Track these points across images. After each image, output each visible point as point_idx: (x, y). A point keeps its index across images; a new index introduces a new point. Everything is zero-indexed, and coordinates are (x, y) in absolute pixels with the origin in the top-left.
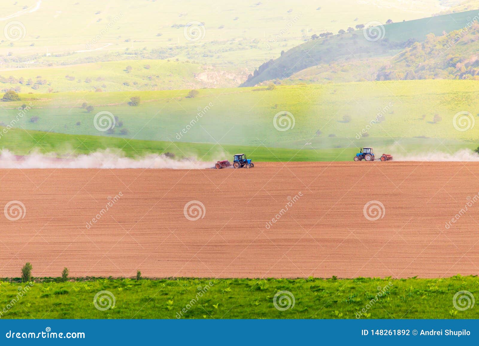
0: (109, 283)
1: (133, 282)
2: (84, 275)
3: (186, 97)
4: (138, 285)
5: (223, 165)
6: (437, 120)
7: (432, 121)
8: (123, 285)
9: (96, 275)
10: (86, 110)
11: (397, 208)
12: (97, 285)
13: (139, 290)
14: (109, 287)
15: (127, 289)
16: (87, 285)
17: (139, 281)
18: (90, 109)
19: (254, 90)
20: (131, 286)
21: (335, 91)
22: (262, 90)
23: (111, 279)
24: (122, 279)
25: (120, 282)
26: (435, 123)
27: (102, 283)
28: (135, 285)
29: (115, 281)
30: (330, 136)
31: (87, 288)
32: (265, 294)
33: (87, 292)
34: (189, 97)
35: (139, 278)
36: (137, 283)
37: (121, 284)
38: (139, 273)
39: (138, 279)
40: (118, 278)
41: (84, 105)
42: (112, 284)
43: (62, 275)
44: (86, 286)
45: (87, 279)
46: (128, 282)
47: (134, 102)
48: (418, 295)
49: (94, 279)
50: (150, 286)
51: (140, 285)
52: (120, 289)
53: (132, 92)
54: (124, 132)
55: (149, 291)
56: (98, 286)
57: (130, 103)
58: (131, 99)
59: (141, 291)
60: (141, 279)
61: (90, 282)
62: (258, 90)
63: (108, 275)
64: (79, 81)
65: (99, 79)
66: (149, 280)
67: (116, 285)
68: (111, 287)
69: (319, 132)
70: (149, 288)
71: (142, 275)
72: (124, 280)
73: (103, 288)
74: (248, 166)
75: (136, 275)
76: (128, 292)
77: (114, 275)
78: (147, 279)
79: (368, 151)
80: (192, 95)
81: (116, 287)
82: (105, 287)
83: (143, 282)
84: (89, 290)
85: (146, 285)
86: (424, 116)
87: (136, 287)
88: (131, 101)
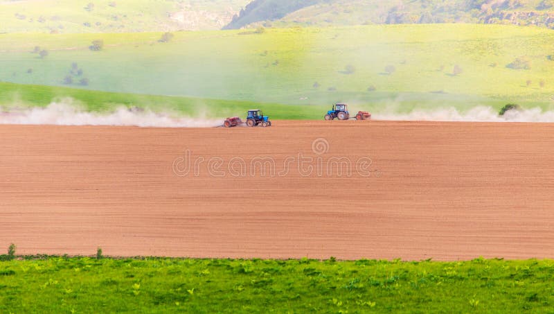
0: (64, 262)
1: (92, 262)
2: (34, 253)
3: (159, 41)
4: (99, 265)
5: (233, 123)
6: (457, 71)
7: (451, 73)
8: (81, 265)
9: (49, 253)
10: (38, 55)
11: (408, 177)
12: (50, 264)
13: (100, 271)
14: (64, 268)
15: (85, 270)
16: (37, 265)
17: (100, 260)
18: (44, 53)
19: (239, 34)
20: (89, 266)
21: (336, 36)
22: (249, 33)
23: (66, 257)
24: (79, 258)
25: (77, 261)
26: (455, 75)
27: (56, 262)
28: (96, 265)
29: (71, 260)
30: (330, 89)
31: (38, 268)
32: (249, 278)
33: (37, 272)
34: (162, 41)
35: (99, 256)
36: (97, 263)
37: (78, 264)
38: (100, 251)
39: (98, 258)
40: (75, 257)
41: (37, 49)
42: (67, 264)
43: (7, 252)
44: (36, 265)
45: (38, 257)
46: (86, 261)
47: (96, 47)
48: (432, 281)
49: (46, 257)
50: (111, 267)
51: (101, 265)
52: (77, 270)
53: (94, 34)
54: (84, 83)
55: (111, 273)
56: (51, 266)
57: (91, 48)
58: (93, 43)
59: (102, 273)
60: (102, 257)
61: (41, 260)
62: (245, 33)
63: (63, 253)
64: (31, 21)
65: (55, 18)
66: (111, 260)
67: (72, 264)
68: (66, 267)
69: (316, 85)
70: (111, 269)
71: (104, 254)
72: (81, 259)
73: (57, 269)
74: (265, 125)
75: (96, 253)
76: (86, 273)
77: (69, 253)
78: (110, 258)
79: (342, 108)
80: (165, 38)
81: (71, 267)
82: (59, 267)
83: (105, 261)
84: (40, 270)
85: (108, 265)
86: (442, 67)
87: (96, 268)
88: (93, 45)
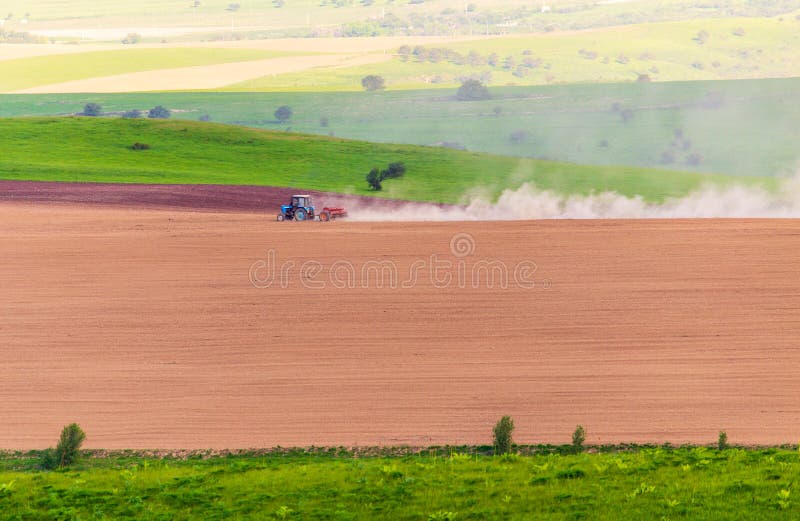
0: (664, 456)
1: (711, 455)
2: (616, 441)
4: (722, 459)
8: (693, 460)
9: (640, 441)
10: (619, 117)
12: (641, 460)
13: (724, 470)
14: (664, 464)
15: (698, 468)
16: (620, 460)
17: (724, 452)
20: (707, 462)
23: (668, 448)
24: (689, 449)
25: (686, 454)
27: (652, 456)
28: (715, 460)
29: (676, 452)
31: (622, 466)
33: (620, 472)
35: (723, 446)
36: (719, 456)
37: (688, 458)
38: (723, 437)
39: (721, 449)
40: (682, 447)
42: (669, 459)
43: (572, 440)
44: (619, 462)
45: (621, 448)
46: (700, 453)
49: (634, 447)
50: (743, 462)
51: (726, 459)
52: (686, 468)
54: (693, 161)
55: (743, 472)
56: (643, 462)
59: (728, 472)
60: (727, 447)
61: (627, 453)
63: (664, 440)
64: (606, 61)
65: (645, 56)
66: (742, 451)
67: (678, 459)
68: (669, 463)
70: (742, 466)
71: (730, 441)
72: (693, 450)
73: (653, 466)
75: (717, 439)
76: (701, 472)
77: (674, 441)
78: (740, 448)
81: (677, 464)
82: (656, 464)
83: (731, 453)
84: (625, 470)
85: (737, 459)
87: (718, 464)
